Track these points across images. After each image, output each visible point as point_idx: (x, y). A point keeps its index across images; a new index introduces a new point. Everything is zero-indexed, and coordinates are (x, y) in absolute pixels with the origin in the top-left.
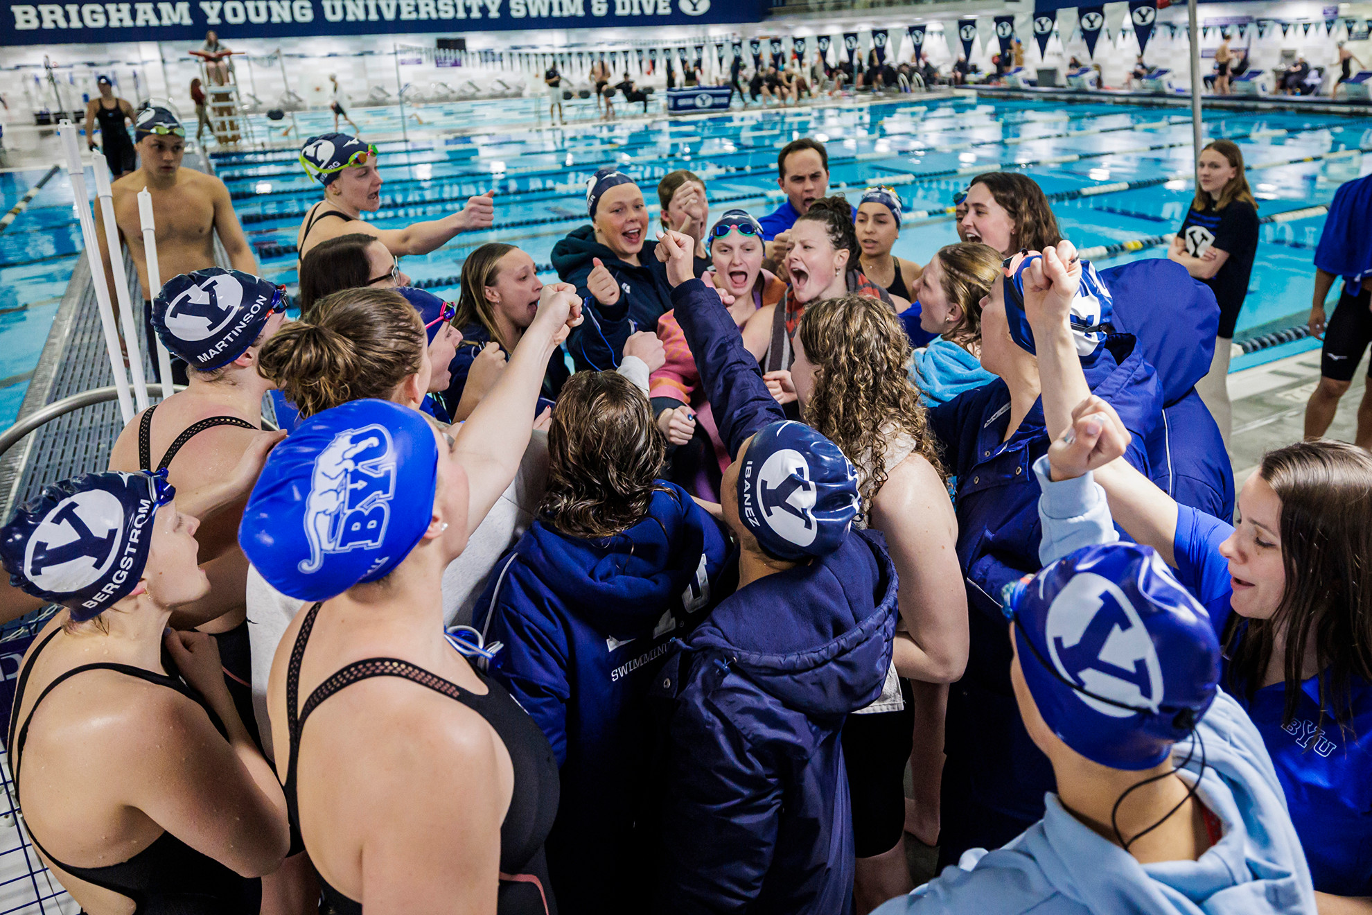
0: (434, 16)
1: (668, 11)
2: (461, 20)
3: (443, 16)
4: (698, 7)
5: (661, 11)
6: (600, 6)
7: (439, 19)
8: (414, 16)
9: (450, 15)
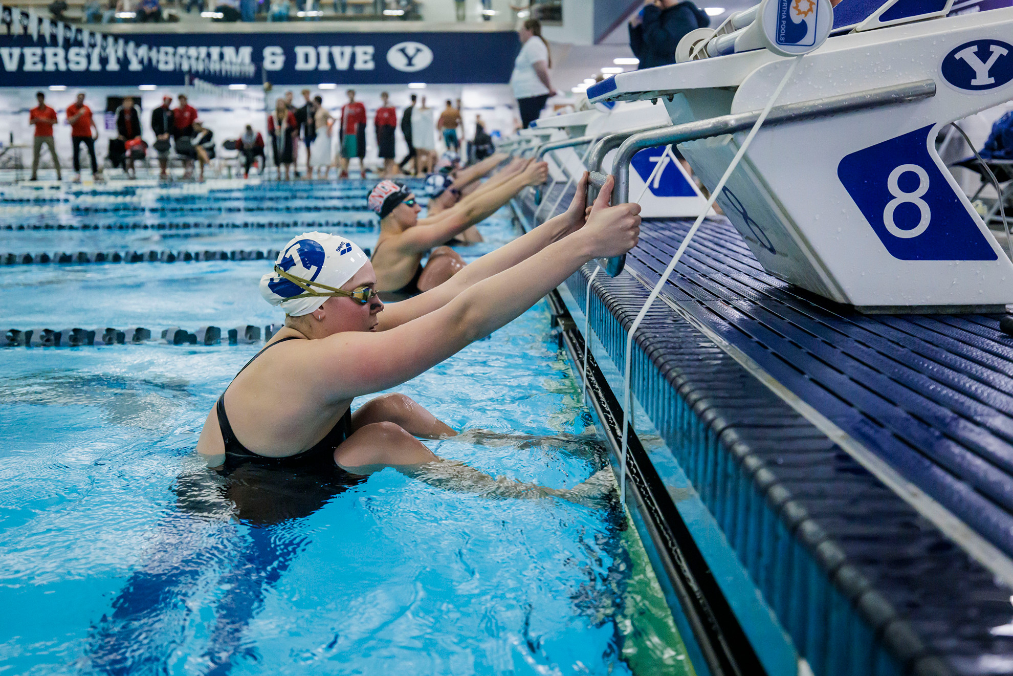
0: (62, 67)
1: (370, 66)
2: (95, 73)
3: (73, 67)
4: (414, 61)
5: (359, 66)
6: (274, 58)
7: (68, 71)
8: (39, 67)
9: (83, 66)
